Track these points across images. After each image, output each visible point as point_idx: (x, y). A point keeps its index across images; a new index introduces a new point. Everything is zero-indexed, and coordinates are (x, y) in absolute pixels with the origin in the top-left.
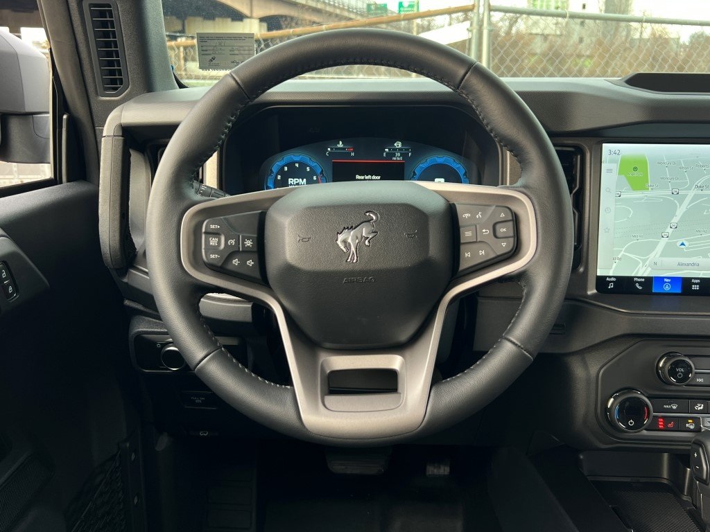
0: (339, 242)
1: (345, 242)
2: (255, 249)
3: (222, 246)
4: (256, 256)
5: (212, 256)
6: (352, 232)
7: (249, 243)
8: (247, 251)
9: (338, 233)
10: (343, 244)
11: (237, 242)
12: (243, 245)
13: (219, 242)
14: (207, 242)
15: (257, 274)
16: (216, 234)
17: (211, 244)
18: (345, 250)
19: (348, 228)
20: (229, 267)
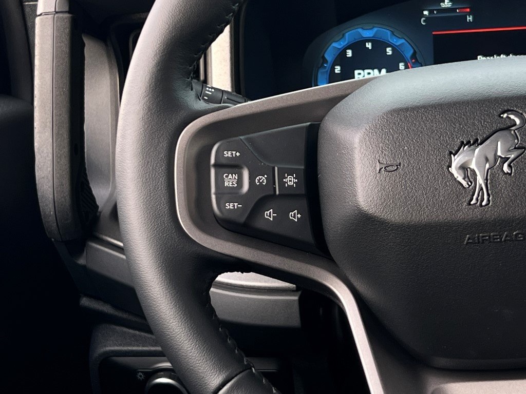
0: (453, 170)
1: (464, 168)
2: (303, 191)
3: (246, 187)
4: (304, 203)
5: (230, 206)
6: (477, 150)
7: (291, 181)
8: (288, 195)
9: (451, 153)
10: (461, 172)
11: (271, 180)
12: (282, 184)
13: (240, 182)
14: (220, 182)
15: (307, 236)
16: (233, 167)
17: (226, 184)
18: (464, 183)
19: (468, 143)
20: (259, 224)
